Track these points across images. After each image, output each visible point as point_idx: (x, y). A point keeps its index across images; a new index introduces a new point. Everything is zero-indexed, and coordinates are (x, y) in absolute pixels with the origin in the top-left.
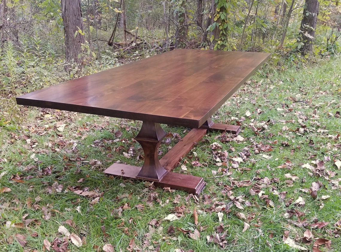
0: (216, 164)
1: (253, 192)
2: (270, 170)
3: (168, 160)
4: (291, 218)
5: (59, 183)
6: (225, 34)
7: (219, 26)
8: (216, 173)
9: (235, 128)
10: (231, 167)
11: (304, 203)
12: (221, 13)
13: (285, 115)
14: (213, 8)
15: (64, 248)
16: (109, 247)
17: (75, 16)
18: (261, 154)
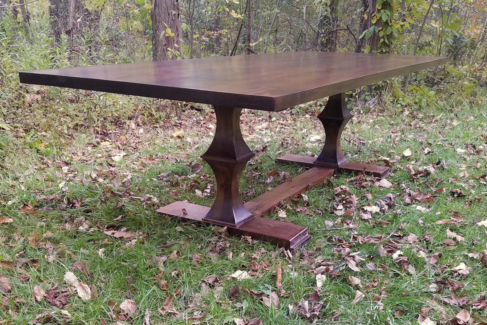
0: (335, 212)
1: (383, 252)
2: (422, 225)
3: (260, 202)
4: (439, 292)
5: (86, 219)
6: (388, 43)
7: (379, 31)
8: (333, 225)
9: (381, 169)
10: (358, 218)
11: (468, 272)
12: (382, 11)
13: (468, 159)
14: (371, 4)
15: (63, 300)
16: (131, 305)
17: (169, 15)
18: (414, 206)
